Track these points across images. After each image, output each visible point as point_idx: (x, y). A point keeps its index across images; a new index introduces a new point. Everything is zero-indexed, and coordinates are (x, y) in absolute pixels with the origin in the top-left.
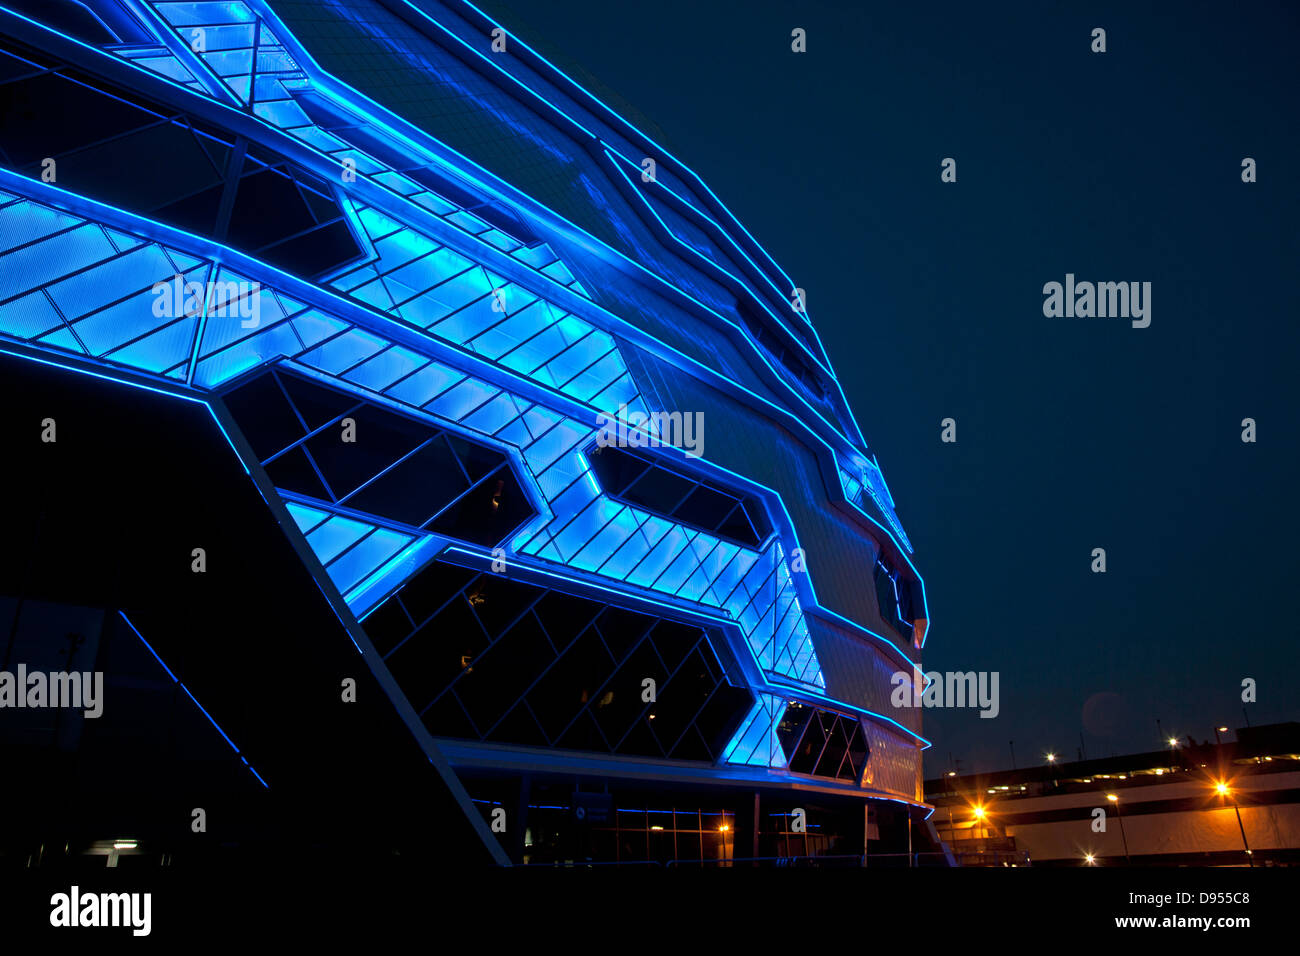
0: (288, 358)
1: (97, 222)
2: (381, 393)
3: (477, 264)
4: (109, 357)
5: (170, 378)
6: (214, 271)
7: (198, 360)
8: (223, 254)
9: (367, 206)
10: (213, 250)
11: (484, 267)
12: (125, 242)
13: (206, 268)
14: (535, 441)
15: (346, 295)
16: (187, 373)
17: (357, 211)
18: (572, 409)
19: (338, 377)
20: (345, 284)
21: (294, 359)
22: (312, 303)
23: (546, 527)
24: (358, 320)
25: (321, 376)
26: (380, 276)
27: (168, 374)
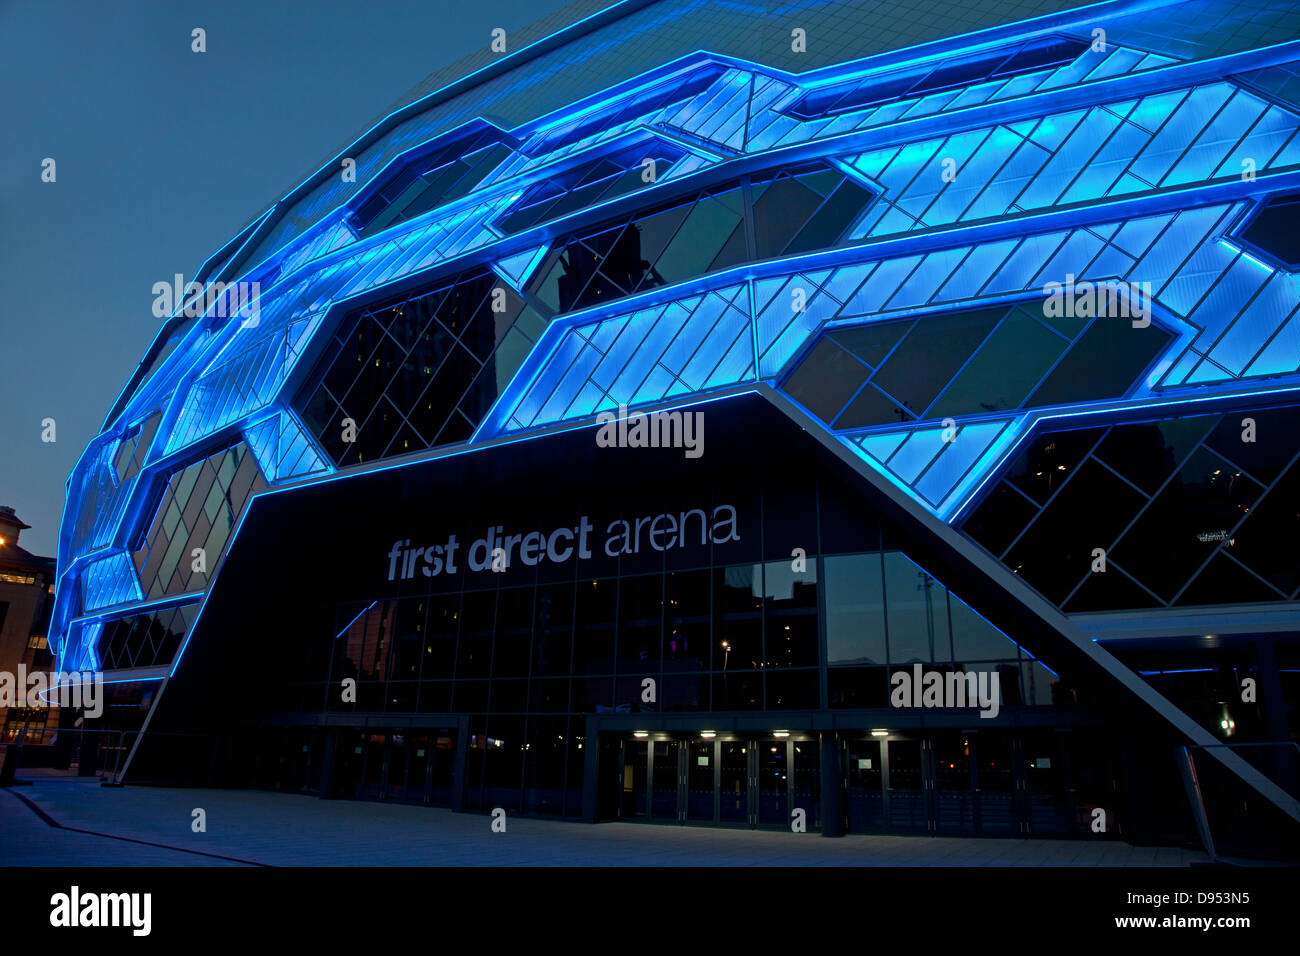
0: (829, 320)
1: (673, 301)
2: (930, 304)
3: (995, 127)
4: (705, 387)
5: (747, 381)
6: (751, 287)
7: (759, 359)
8: (754, 271)
9: (859, 154)
10: (746, 272)
11: (1004, 125)
12: (691, 303)
13: (746, 287)
14: (1138, 261)
15: (864, 241)
16: (755, 372)
17: (852, 165)
18: (1190, 197)
19: (881, 311)
20: (860, 231)
21: (836, 317)
22: (835, 265)
23: (1190, 346)
24: (881, 256)
25: (869, 318)
26: (893, 204)
27: (743, 380)
